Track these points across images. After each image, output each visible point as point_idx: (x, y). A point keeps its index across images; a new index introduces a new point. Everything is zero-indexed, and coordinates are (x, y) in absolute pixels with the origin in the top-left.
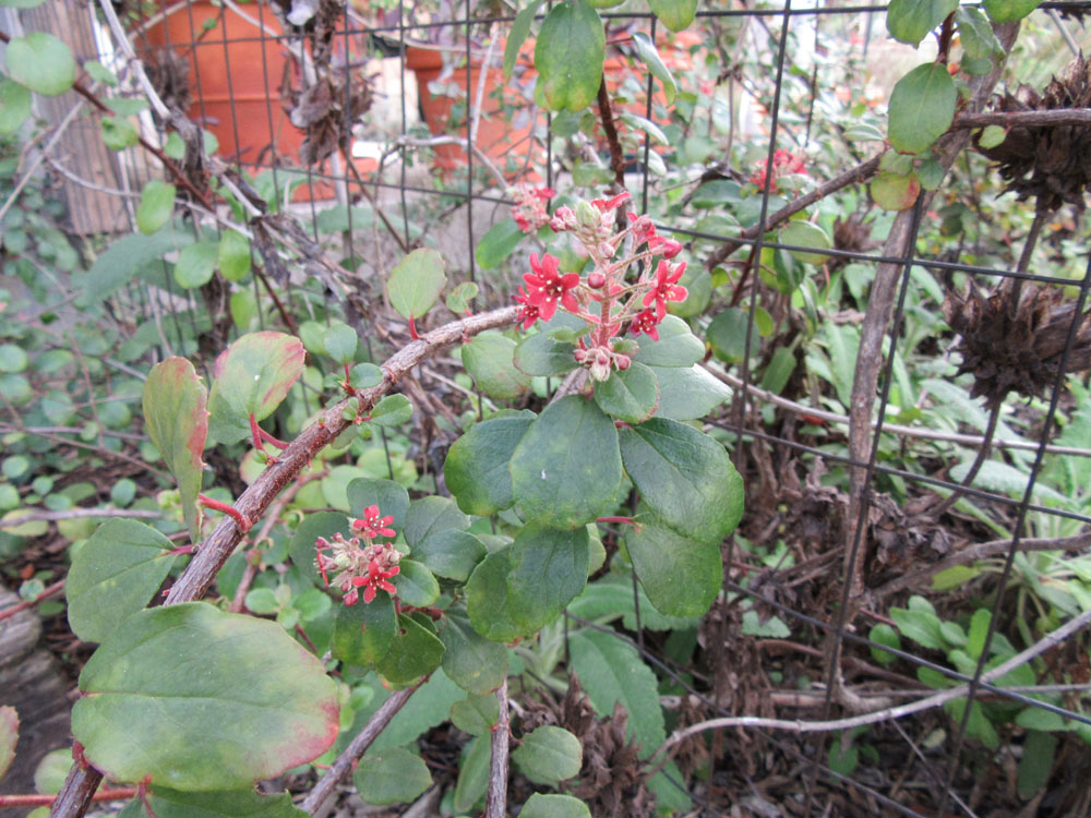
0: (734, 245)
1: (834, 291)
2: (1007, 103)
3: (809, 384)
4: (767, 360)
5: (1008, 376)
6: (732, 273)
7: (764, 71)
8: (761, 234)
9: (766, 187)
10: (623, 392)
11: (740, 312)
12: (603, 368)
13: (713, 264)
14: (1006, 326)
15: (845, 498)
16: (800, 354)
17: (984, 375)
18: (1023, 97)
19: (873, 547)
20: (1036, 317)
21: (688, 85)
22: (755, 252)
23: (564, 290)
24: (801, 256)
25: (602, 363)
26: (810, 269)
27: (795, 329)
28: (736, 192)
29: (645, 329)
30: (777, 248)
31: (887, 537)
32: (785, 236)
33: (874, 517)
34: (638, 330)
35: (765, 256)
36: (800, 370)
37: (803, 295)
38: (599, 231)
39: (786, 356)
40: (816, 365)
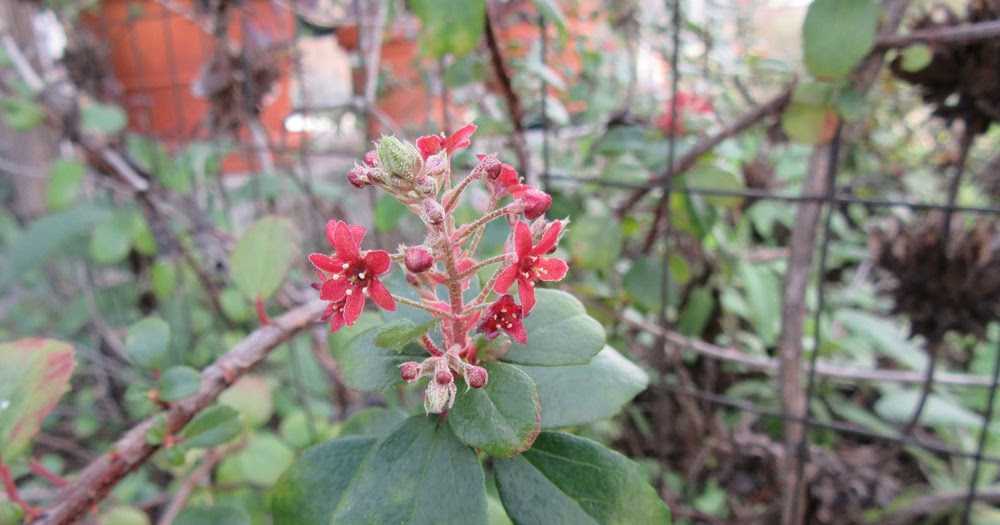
0: (641, 192)
1: (744, 231)
2: (925, 23)
3: (727, 323)
4: (684, 303)
5: (947, 316)
6: (643, 219)
7: (661, 30)
8: (670, 178)
9: (672, 129)
10: (489, 410)
11: (654, 260)
12: (444, 390)
13: (622, 213)
14: (942, 264)
15: (778, 450)
16: (716, 294)
17: (921, 317)
18: (939, 17)
19: (813, 504)
20: (976, 250)
21: (592, 46)
22: (665, 198)
23: (371, 276)
24: (714, 200)
25: (442, 381)
26: (721, 211)
27: (709, 270)
28: (640, 137)
29: (504, 326)
30: (687, 192)
31: (827, 493)
32: (694, 179)
33: (811, 470)
34: (494, 329)
35: (676, 201)
36: (717, 311)
37: (717, 238)
38: (420, 182)
39: (702, 298)
40: (732, 302)
